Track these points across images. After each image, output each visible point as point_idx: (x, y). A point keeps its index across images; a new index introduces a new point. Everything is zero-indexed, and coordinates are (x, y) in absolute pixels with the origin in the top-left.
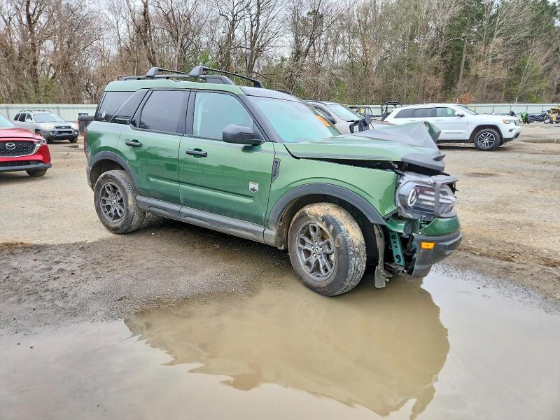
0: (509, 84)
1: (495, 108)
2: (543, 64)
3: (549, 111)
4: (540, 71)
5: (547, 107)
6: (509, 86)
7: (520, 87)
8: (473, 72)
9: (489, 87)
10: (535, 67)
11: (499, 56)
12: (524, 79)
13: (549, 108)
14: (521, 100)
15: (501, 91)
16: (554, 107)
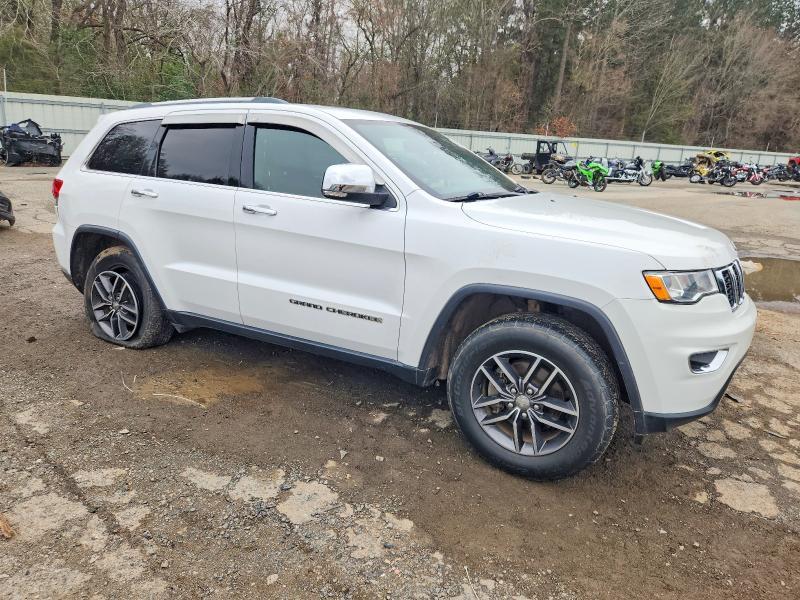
0: (633, 109)
1: (610, 147)
2: (687, 78)
3: (693, 160)
4: (682, 91)
5: (690, 152)
6: (631, 111)
7: (651, 114)
8: (577, 80)
9: (602, 111)
10: (676, 81)
11: (621, 56)
12: (657, 101)
13: (694, 155)
14: (649, 138)
15: (620, 119)
16: (701, 153)
